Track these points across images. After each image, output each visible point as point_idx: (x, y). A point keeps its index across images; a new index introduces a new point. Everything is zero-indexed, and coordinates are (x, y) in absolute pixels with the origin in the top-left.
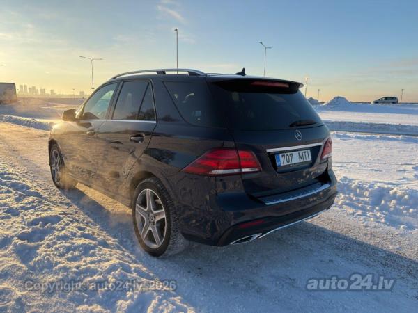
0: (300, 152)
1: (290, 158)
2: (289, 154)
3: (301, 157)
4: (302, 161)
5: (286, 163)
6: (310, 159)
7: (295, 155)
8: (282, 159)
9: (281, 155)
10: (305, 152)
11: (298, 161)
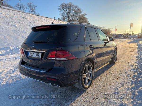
0: (37, 53)
1: (33, 54)
2: (32, 53)
3: (37, 55)
4: (36, 57)
5: (31, 56)
6: (40, 57)
7: (35, 54)
8: (30, 54)
9: (30, 52)
10: (39, 54)
11: (35, 57)
